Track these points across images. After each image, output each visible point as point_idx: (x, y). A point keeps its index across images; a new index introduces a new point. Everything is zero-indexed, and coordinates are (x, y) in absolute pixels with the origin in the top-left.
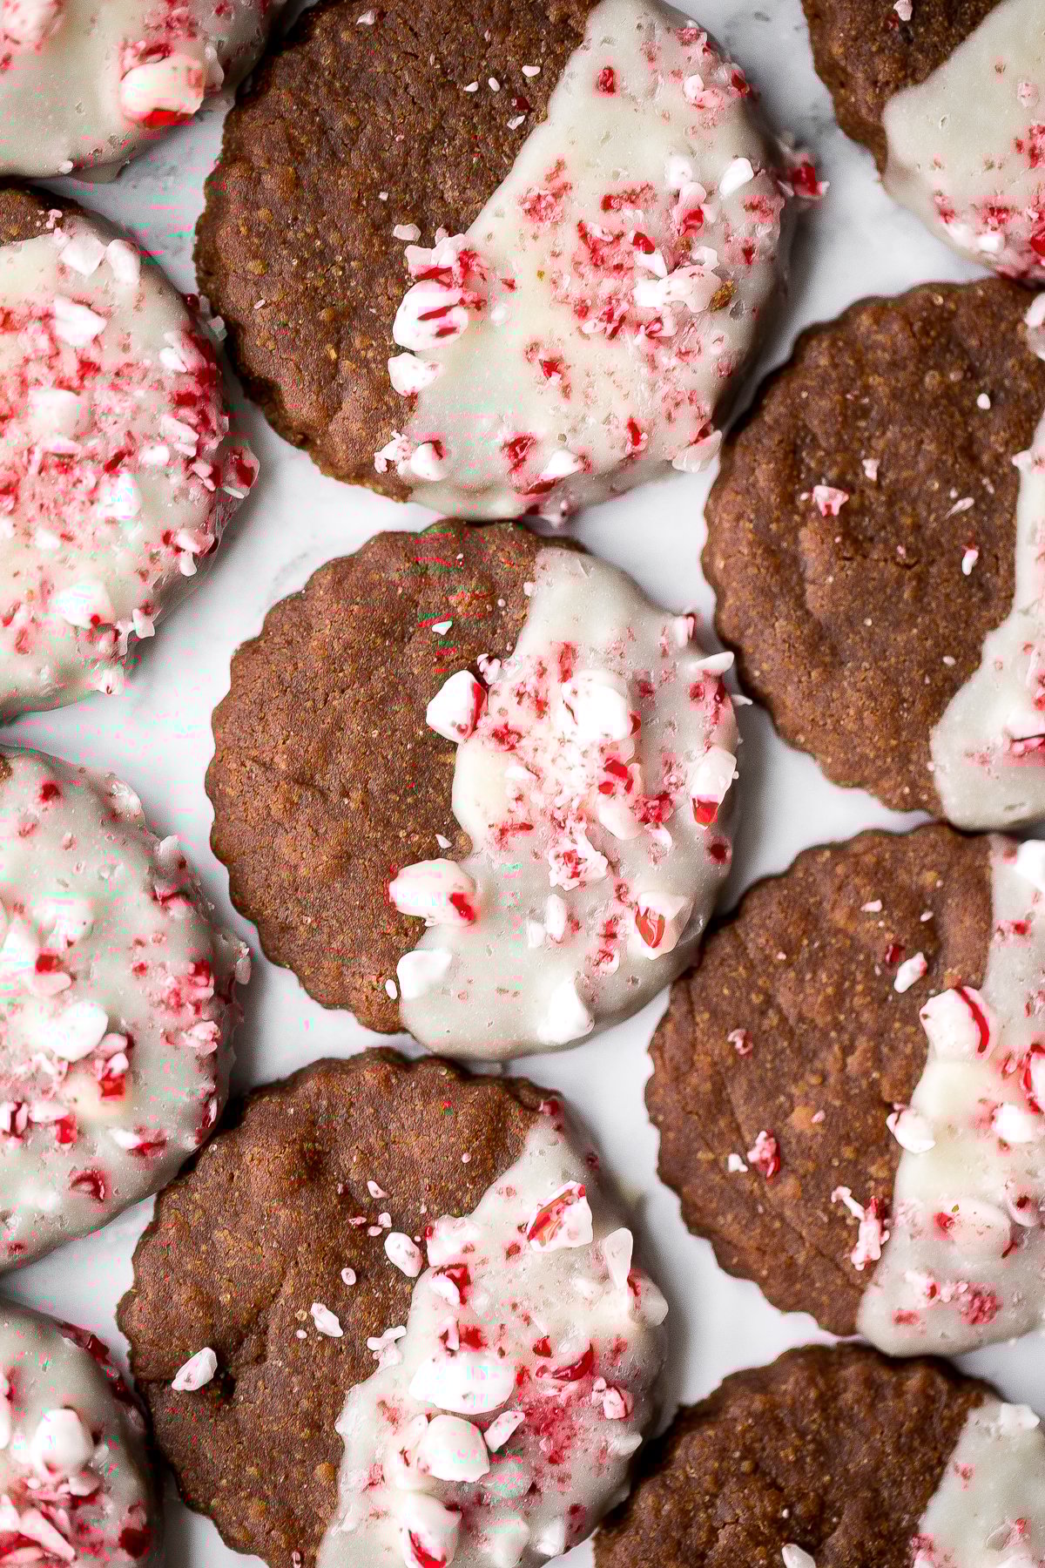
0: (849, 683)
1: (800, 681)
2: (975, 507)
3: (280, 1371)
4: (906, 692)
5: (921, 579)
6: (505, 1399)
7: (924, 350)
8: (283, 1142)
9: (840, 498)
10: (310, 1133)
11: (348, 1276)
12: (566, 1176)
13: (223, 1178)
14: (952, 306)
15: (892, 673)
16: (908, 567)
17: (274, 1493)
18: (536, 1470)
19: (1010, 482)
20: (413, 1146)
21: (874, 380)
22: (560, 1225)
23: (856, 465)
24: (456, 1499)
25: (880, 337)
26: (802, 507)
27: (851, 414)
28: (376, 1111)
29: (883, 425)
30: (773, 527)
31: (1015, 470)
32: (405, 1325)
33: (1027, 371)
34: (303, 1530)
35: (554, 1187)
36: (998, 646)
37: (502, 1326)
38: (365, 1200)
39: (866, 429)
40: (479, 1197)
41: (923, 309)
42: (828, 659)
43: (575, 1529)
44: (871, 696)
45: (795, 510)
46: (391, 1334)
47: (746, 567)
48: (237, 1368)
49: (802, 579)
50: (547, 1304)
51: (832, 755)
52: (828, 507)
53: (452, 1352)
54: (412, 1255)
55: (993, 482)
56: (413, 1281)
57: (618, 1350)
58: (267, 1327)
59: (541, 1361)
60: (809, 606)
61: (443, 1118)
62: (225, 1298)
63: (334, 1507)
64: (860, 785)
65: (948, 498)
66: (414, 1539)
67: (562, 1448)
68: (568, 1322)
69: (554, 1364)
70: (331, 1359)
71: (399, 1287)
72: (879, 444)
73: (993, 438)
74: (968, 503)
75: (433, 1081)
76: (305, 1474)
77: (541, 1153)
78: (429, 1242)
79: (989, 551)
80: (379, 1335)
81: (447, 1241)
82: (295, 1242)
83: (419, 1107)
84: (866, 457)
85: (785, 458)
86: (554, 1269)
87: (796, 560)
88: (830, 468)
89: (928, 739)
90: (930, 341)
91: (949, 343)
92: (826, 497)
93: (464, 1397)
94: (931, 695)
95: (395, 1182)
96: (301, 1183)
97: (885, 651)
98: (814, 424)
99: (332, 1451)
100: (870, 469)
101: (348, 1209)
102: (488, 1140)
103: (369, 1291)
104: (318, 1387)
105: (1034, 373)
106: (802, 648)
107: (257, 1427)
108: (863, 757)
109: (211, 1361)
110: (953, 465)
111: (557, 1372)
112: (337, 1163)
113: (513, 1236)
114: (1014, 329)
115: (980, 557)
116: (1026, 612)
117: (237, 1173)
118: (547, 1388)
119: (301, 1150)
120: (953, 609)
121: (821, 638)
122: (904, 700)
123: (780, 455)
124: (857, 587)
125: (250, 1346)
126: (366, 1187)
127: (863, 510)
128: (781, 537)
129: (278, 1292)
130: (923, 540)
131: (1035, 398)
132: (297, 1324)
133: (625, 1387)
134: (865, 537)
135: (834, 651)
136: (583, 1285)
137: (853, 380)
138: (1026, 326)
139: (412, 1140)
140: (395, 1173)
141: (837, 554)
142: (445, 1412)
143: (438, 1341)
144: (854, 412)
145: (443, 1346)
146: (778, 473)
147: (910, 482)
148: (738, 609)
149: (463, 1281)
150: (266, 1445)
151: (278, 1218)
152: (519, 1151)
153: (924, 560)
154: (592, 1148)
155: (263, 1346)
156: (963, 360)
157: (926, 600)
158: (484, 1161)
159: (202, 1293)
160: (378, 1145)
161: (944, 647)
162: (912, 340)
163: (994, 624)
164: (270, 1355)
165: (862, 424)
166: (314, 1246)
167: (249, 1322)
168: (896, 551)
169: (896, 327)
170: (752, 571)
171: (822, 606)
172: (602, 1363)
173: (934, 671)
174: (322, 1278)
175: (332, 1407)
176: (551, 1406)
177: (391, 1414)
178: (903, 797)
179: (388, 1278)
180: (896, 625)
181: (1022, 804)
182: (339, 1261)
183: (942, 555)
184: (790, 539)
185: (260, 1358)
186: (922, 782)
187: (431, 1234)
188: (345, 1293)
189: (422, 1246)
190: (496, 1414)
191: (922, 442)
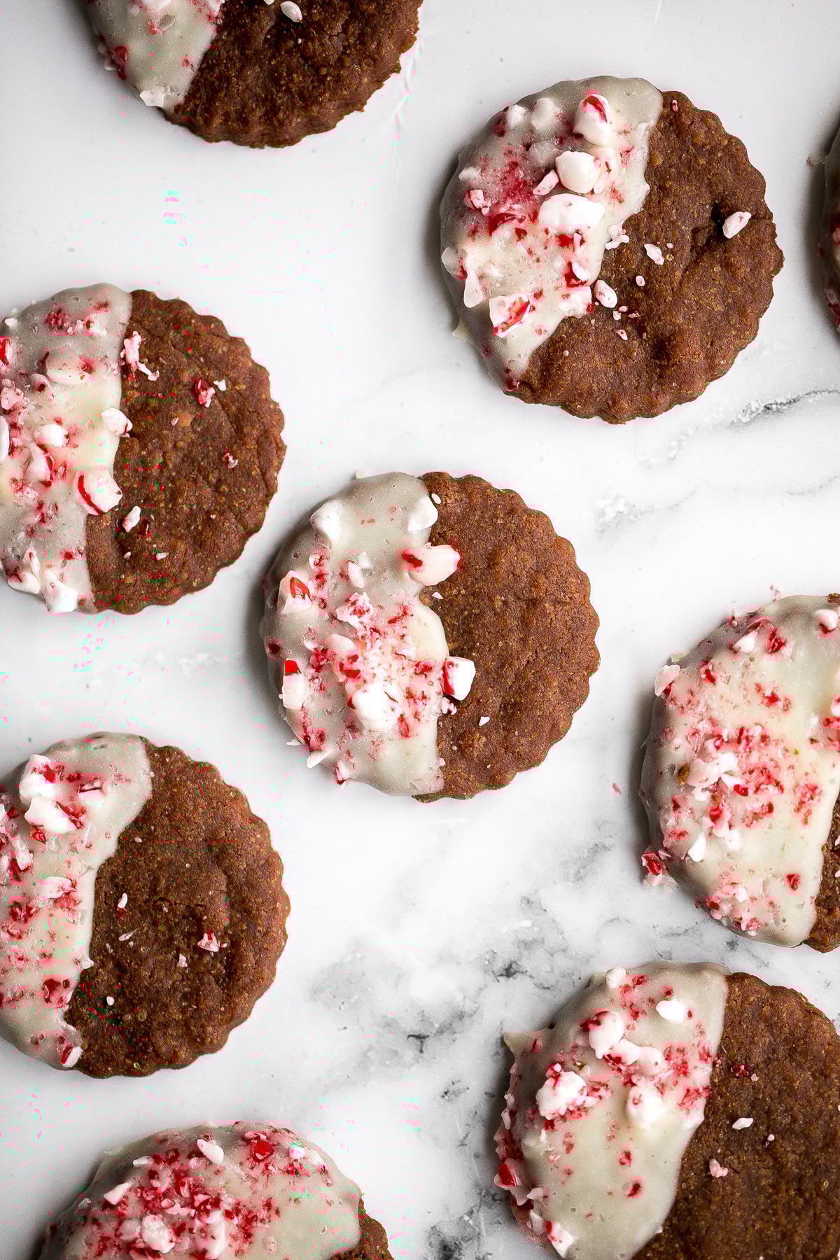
0: (201, 828)
1: (232, 830)
2: (118, 935)
3: (684, 223)
4: (166, 821)
5: (154, 891)
6: (545, 203)
7: (146, 1034)
8: (680, 366)
9: (203, 943)
10: (663, 370)
11: (640, 281)
12: (504, 341)
13: (717, 343)
14: (128, 1061)
15: (174, 833)
16: (162, 899)
17: (689, 147)
18: (526, 159)
19: (96, 949)
20: (599, 361)
21: (179, 1016)
22: (510, 309)
23: (192, 964)
24: (576, 141)
25: (174, 1043)
26: (227, 939)
27: (193, 996)
28: (621, 384)
29: (174, 988)
30: (245, 927)
31: (92, 958)
32: (606, 250)
33: (83, 1019)
34: (671, 124)
35: (512, 334)
36: (108, 847)
37: (546, 248)
38: (629, 328)
39: (184, 986)
40: (559, 328)
41: (146, 1060)
42: (214, 844)
43: (501, 122)
44: (188, 820)
45: (231, 937)
46: (615, 245)
47: (263, 903)
48: (710, 225)
49: (228, 894)
50: (518, 262)
51: (213, 783)
52: (210, 938)
53: (577, 232)
54: (601, 294)
55: (106, 950)
56: (600, 277)
57: (474, 232)
58: (691, 251)
59: (522, 226)
60: (224, 877)
61: (580, 378)
62: (717, 269)
63: (651, 138)
64: (197, 764)
65: (135, 941)
66: (604, 117)
67: (510, 172)
68: (505, 250)
69: (515, 224)
70: (652, 231)
71: (609, 274)
72: (177, 976)
73: (106, 978)
74: (122, 938)
75: (586, 401)
76: (669, 159)
77: (519, 356)
78: (590, 302)
79: (110, 907)
80: (622, 244)
81: (579, 302)
82: (674, 303)
83: (595, 386)
84: (185, 968)
85: (236, 970)
86: (513, 283)
87: (232, 906)
88: (208, 963)
89: (153, 791)
90: (143, 1039)
91: (131, 1039)
92: (211, 945)
93: (571, 204)
94: (151, 818)
95: (610, 339)
96: (669, 339)
97: (178, 847)
98: (217, 990)
99: (652, 173)
100: (183, 961)
101: (640, 323)
102: (552, 364)
103: (628, 272)
104: (660, 213)
105: (78, 1018)
106: (230, 851)
107: (698, 188)
108: (194, 782)
109: (727, 230)
110: (131, 962)
111: (513, 219)
112: (646, 352)
113: (538, 304)
114: (90, 1045)
115: (116, 903)
116: (89, 868)
117: (709, 346)
118: (518, 209)
119: (669, 360)
120: (134, 872)
121: (217, 857)
122: (167, 816)
123: (239, 972)
124: (194, 887)
125: (702, 240)
126: (629, 337)
127: (188, 936)
128: (241, 921)
129: (685, 272)
130: (151, 916)
131: (78, 1002)
132: (672, 252)
133: (470, 209)
134: (188, 919)
135: (210, 848)
136: (495, 273)
137: (191, 1017)
138: (82, 1047)
139: (599, 365)
140: (610, 345)
141: (206, 909)
142: (582, 195)
143: (585, 239)
144: (192, 997)
145: (584, 236)
146: (241, 960)
147: (158, 952)
148: (269, 877)
149: (570, 278)
150: (693, 177)
151: (684, 318)
152: (533, 357)
153: (152, 903)
154: (486, 359)
155: (694, 238)
156: (122, 1027)
157: (151, 878)
158: (555, 351)
159: (732, 272)
160: (621, 363)
161: (141, 850)
162: (154, 1041)
163: (109, 861)
164: (690, 233)
165: (187, 989)
166: (662, 300)
167: (703, 254)
168: (169, 909)
169: (164, 1049)
170: (259, 900)
171: (216, 877)
172: (484, 224)
173: (148, 834)
174: (657, 280)
175: (652, 200)
176: (516, 198)
177: (616, 195)
178: (170, 755)
179: (615, 279)
180: (170, 863)
181: (95, 749)
182: (646, 290)
183: (140, 906)
184: (235, 919)
185: (695, 232)
186: (158, 765)
187: (589, 306)
188: (643, 270)
189: (594, 299)
190: (551, 194)
191: (150, 977)
